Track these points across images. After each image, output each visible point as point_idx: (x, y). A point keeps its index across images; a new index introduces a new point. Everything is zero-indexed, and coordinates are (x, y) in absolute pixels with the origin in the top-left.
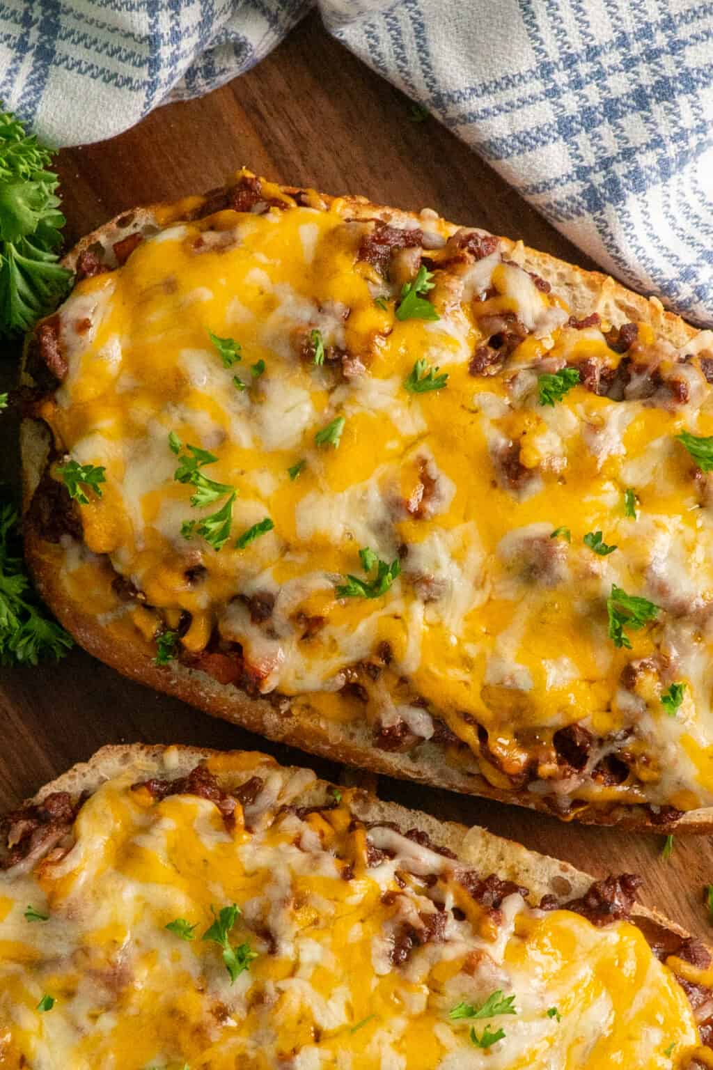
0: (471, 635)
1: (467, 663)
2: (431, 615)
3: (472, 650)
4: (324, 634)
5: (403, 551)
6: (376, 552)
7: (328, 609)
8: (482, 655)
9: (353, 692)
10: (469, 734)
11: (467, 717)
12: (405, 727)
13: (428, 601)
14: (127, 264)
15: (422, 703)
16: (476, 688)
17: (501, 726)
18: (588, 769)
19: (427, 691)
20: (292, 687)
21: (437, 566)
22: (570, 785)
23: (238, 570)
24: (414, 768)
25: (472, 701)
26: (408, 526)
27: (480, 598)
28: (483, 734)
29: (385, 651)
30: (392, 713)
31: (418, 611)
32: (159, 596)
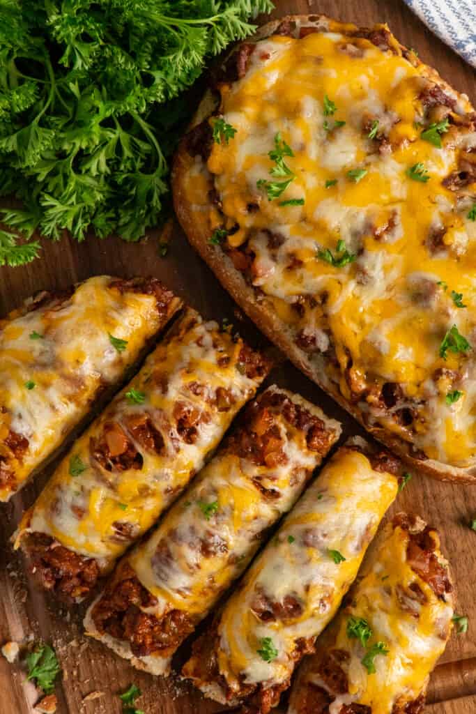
0: (372, 312)
1: (362, 324)
2: (357, 291)
3: (367, 319)
4: (299, 272)
5: (361, 252)
6: (347, 244)
7: (308, 260)
8: (371, 325)
9: (297, 309)
10: (344, 360)
11: (347, 351)
12: (314, 340)
13: (359, 283)
14: (304, 38)
15: (329, 332)
16: (359, 338)
17: (361, 364)
18: (393, 410)
19: (335, 327)
20: (269, 289)
21: (373, 268)
22: (379, 413)
23: (275, 217)
24: (308, 363)
25: (354, 345)
26: (370, 240)
27: (385, 296)
28: (350, 364)
29: (325, 296)
30: (311, 330)
31: (352, 286)
32: (228, 209)
